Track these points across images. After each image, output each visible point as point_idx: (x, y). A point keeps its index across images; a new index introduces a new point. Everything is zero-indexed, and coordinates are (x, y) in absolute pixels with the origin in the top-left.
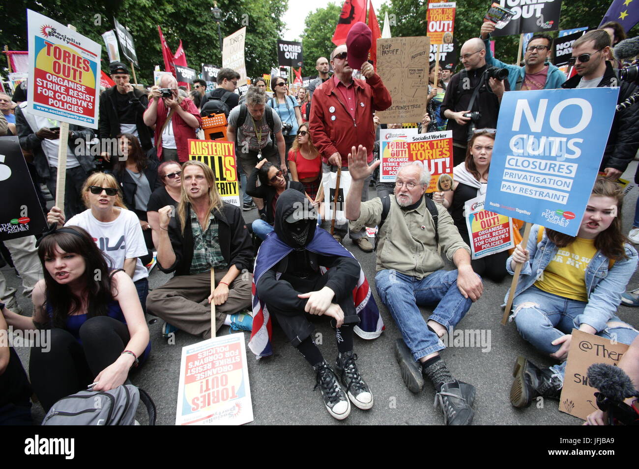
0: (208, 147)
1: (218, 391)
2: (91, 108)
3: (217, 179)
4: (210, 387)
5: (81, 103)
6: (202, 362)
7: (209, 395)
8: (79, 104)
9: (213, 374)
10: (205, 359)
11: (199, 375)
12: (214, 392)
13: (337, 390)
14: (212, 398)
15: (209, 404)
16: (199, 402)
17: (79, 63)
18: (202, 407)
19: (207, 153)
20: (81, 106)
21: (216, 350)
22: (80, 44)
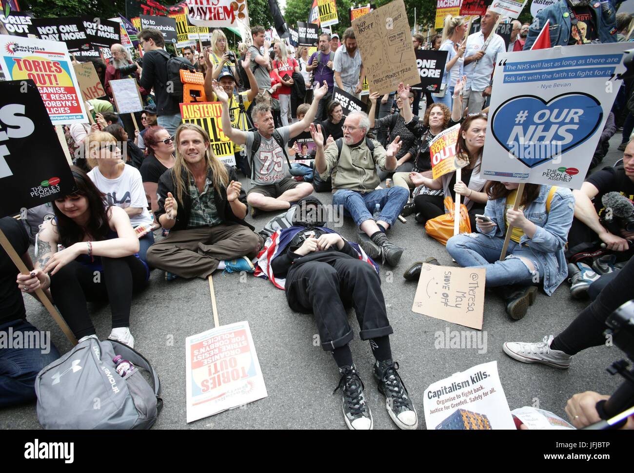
0: (199, 110)
1: (228, 373)
2: (76, 105)
3: (212, 141)
4: (219, 368)
5: (65, 104)
6: (208, 348)
7: (219, 376)
8: (64, 105)
9: (221, 358)
10: (211, 346)
11: (206, 360)
12: (223, 374)
13: (361, 402)
14: (222, 379)
15: (220, 384)
16: (209, 384)
17: (50, 67)
18: (212, 388)
19: (199, 116)
20: (66, 106)
21: (222, 337)
22: (44, 49)
